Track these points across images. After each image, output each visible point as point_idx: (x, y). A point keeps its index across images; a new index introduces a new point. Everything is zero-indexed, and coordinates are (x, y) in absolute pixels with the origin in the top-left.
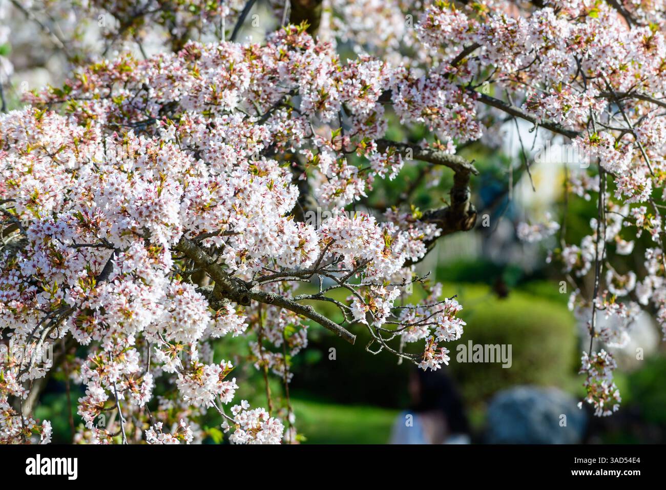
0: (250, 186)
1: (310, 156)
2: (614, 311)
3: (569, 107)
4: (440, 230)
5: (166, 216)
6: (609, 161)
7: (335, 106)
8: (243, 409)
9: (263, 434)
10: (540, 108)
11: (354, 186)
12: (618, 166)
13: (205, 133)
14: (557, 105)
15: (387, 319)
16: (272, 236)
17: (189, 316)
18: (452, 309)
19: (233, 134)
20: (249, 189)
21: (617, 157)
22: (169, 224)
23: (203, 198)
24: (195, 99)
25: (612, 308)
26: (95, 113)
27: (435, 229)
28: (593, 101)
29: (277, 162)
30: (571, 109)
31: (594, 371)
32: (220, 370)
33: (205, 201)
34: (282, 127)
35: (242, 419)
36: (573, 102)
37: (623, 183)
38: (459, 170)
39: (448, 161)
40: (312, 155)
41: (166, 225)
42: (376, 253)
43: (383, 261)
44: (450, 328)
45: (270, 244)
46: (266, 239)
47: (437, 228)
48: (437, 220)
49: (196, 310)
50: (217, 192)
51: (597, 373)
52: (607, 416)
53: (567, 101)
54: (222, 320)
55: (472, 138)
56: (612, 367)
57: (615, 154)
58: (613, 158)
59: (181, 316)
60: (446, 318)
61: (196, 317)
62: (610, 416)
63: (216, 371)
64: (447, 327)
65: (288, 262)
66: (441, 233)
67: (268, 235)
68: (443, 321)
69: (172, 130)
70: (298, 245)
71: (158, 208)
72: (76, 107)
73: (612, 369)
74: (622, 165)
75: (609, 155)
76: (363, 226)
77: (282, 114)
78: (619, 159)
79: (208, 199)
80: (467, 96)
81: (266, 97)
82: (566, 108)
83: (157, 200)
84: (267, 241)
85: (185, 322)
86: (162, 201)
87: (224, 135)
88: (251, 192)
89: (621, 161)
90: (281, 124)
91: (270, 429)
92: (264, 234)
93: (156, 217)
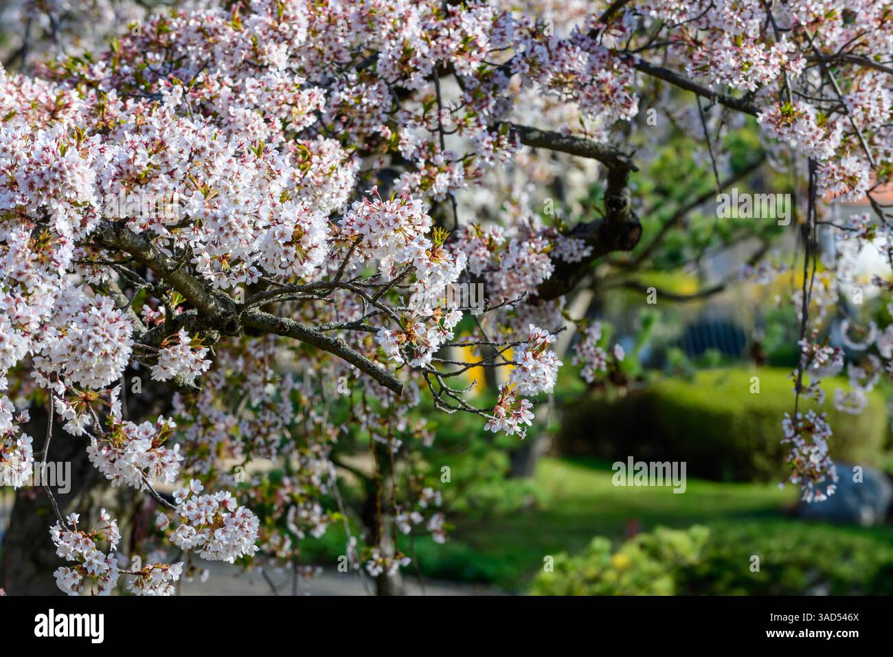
0: (212, 145)
1: (387, 134)
2: (826, 357)
3: (750, 64)
4: (591, 248)
5: (71, 188)
6: (808, 142)
7: (424, 66)
8: (191, 493)
9: (224, 532)
10: (712, 68)
11: (448, 175)
12: (820, 149)
13: (230, 99)
14: (733, 63)
15: (434, 355)
16: (238, 221)
17: (97, 344)
18: (540, 341)
19: (269, 100)
20: (209, 149)
21: (820, 137)
22: (79, 202)
23: (137, 163)
24: (231, 58)
25: (823, 352)
26: (93, 79)
27: (582, 247)
28: (785, 58)
29: (338, 142)
30: (753, 68)
31: (800, 439)
32: (153, 431)
33: (140, 167)
34: (348, 94)
35: (189, 508)
36: (756, 58)
37: (828, 173)
38: (613, 166)
39: (598, 152)
40: (390, 132)
41: (75, 204)
42: (418, 253)
43: (428, 265)
44: (535, 369)
45: (235, 233)
46: (230, 224)
47: (586, 245)
48: (587, 235)
49: (108, 335)
50: (163, 156)
51: (803, 442)
52: (820, 502)
53: (748, 56)
54: (167, 353)
55: (623, 117)
56: (824, 434)
57: (817, 133)
58: (814, 138)
59: (84, 345)
60: (529, 354)
61: (108, 348)
62: (824, 501)
63: (147, 433)
64: (530, 367)
65: (277, 264)
66: (592, 252)
67: (232, 219)
68: (525, 359)
69: (178, 92)
70: (290, 239)
71: (57, 176)
72: (72, 71)
73: (824, 437)
74: (826, 147)
75: (809, 134)
76: (402, 214)
77: (349, 76)
78: (823, 140)
79: (144, 164)
80: (619, 62)
81: (332, 57)
82: (746, 66)
83: (56, 164)
84: (231, 229)
85: (91, 355)
86: (65, 166)
87: (255, 101)
88: (211, 154)
89: (826, 141)
90: (347, 89)
91: (236, 524)
92: (226, 218)
93: (56, 191)
